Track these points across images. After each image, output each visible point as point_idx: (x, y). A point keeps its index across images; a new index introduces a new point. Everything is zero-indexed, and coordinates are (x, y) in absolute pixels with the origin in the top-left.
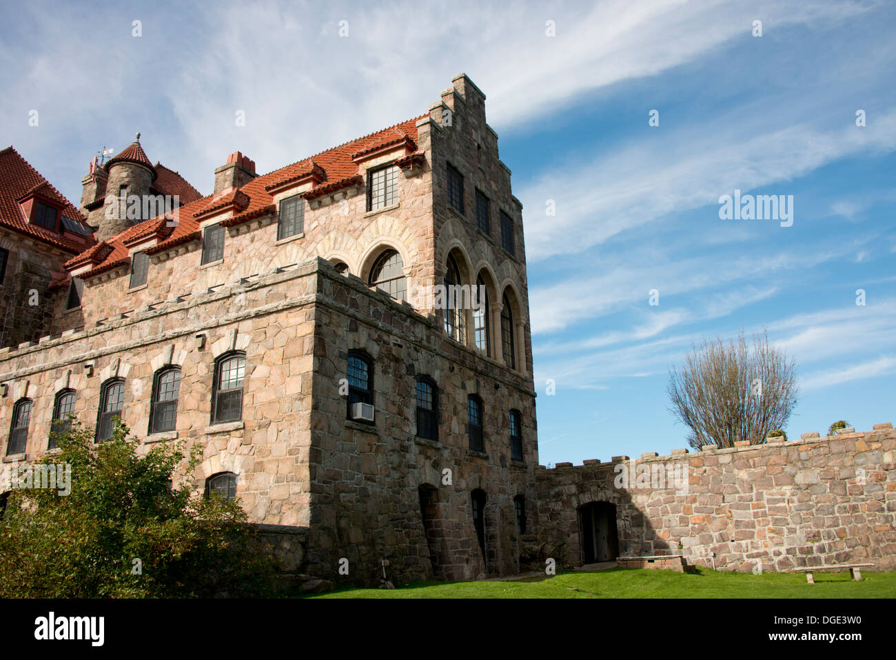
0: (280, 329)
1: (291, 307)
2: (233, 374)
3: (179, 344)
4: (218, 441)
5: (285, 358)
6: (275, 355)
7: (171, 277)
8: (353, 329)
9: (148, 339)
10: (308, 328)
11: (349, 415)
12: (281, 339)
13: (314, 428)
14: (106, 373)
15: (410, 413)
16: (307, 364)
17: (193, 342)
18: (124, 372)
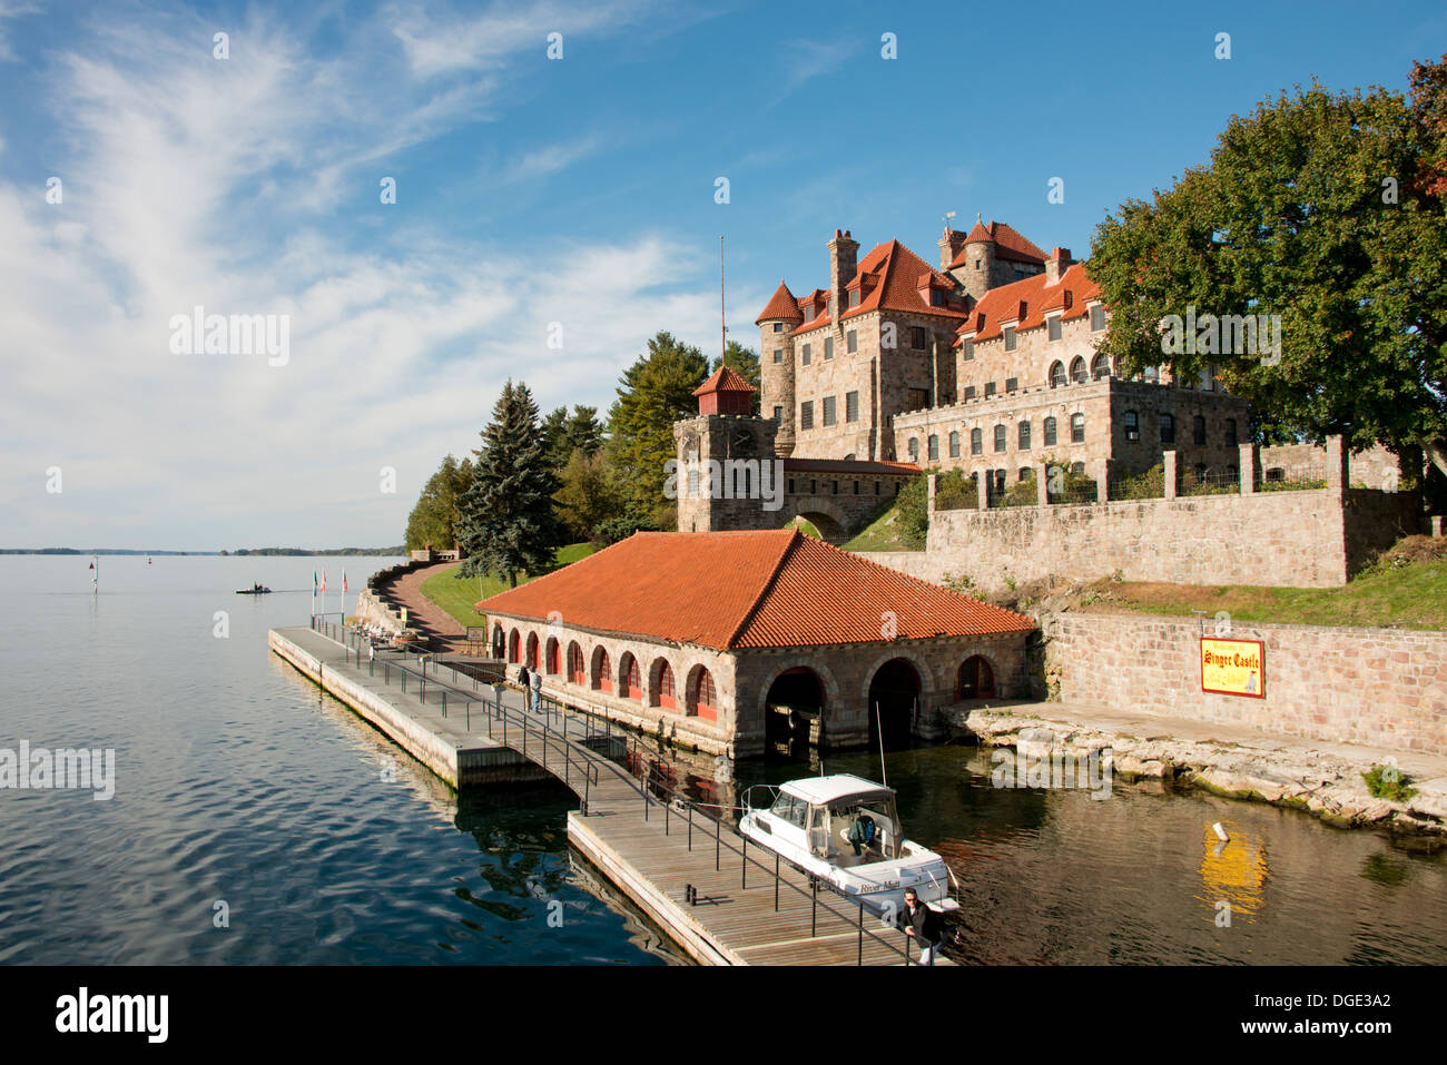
0: (1096, 405)
1: (1100, 397)
2: (1079, 421)
3: (1054, 408)
4: (1075, 449)
5: (1099, 418)
6: (1095, 416)
7: (1032, 347)
8: (1127, 401)
9: (1038, 404)
10: (1107, 406)
11: (1127, 436)
12: (1097, 410)
13: (1113, 444)
14: (1020, 419)
15: (1158, 432)
16: (1108, 421)
17: (1060, 408)
18: (1028, 418)
